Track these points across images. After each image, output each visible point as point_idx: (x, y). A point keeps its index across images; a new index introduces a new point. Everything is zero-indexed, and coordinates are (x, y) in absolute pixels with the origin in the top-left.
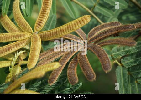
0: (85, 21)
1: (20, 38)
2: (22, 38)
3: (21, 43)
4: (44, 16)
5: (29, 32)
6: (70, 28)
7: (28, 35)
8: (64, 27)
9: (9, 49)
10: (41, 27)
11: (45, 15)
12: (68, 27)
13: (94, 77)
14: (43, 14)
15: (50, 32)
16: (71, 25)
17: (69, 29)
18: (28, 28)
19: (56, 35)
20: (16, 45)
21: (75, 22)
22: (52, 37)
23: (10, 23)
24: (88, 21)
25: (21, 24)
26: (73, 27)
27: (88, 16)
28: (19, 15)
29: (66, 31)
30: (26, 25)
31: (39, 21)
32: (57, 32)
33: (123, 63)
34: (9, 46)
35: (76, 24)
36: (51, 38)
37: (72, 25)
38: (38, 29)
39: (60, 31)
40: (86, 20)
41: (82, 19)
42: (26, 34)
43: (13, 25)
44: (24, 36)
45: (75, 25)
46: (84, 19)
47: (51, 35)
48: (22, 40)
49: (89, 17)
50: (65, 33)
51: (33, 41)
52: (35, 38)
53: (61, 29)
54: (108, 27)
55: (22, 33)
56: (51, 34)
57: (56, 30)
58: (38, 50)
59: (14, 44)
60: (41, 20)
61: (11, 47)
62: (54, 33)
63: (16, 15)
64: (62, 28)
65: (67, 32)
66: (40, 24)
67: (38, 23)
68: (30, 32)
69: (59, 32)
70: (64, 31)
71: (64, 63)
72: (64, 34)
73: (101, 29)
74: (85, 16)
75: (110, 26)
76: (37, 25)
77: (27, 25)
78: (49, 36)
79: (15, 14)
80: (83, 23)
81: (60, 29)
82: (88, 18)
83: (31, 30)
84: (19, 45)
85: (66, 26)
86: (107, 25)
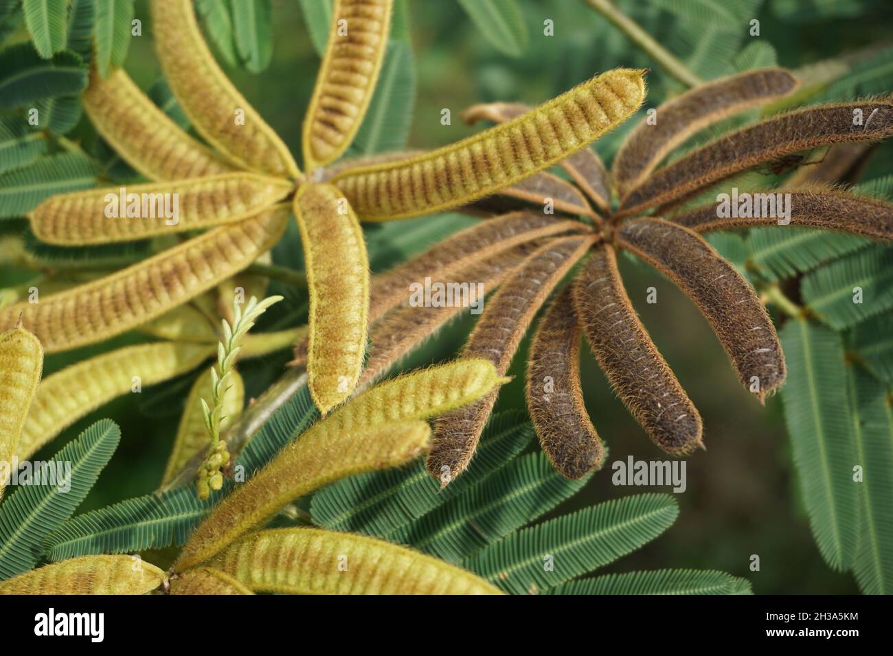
0: (618, 106)
1: (224, 214)
2: (240, 211)
3: (235, 241)
4: (353, 70)
5: (270, 171)
6: (531, 151)
7: (270, 190)
8: (490, 143)
9: (168, 284)
10: (339, 138)
11: (357, 64)
12: (514, 145)
13: (693, 434)
14: (346, 62)
15: (405, 173)
16: (531, 128)
17: (524, 154)
18: (262, 145)
19: (445, 189)
20: (208, 256)
21: (558, 113)
22: (421, 202)
23: (145, 119)
24: (631, 107)
25: (220, 126)
26: (543, 142)
27: (629, 71)
28: (202, 70)
29: (504, 166)
30: (248, 132)
31: (328, 101)
32: (447, 169)
33: (816, 304)
34: (168, 267)
35: (564, 125)
36: (416, 205)
37: (539, 133)
38: (325, 149)
39: (468, 169)
40: (620, 96)
41: (593, 92)
42: (254, 186)
43: (172, 133)
44: (245, 195)
45: (555, 127)
46: (610, 96)
47: (413, 191)
48: (235, 224)
49: (633, 78)
50: (502, 175)
51: (315, 233)
52: (322, 209)
53: (473, 157)
54: (726, 107)
55: (233, 181)
56: (412, 184)
57: (441, 162)
58: (357, 290)
59: (194, 247)
60: (340, 97)
61: (177, 271)
62: (430, 181)
63: (182, 68)
64: (478, 148)
65: (514, 171)
66: (338, 120)
67: (322, 114)
68: (280, 168)
69: (461, 172)
70: (496, 165)
71: (502, 349)
72: (494, 182)
73: (686, 121)
74: (609, 73)
75: (735, 99)
76: (318, 126)
77: (256, 131)
78: (401, 198)
79: (176, 62)
80: (603, 117)
81: (465, 153)
82: (631, 86)
83: (284, 162)
84: (222, 251)
85: (504, 140)
86: (721, 94)
